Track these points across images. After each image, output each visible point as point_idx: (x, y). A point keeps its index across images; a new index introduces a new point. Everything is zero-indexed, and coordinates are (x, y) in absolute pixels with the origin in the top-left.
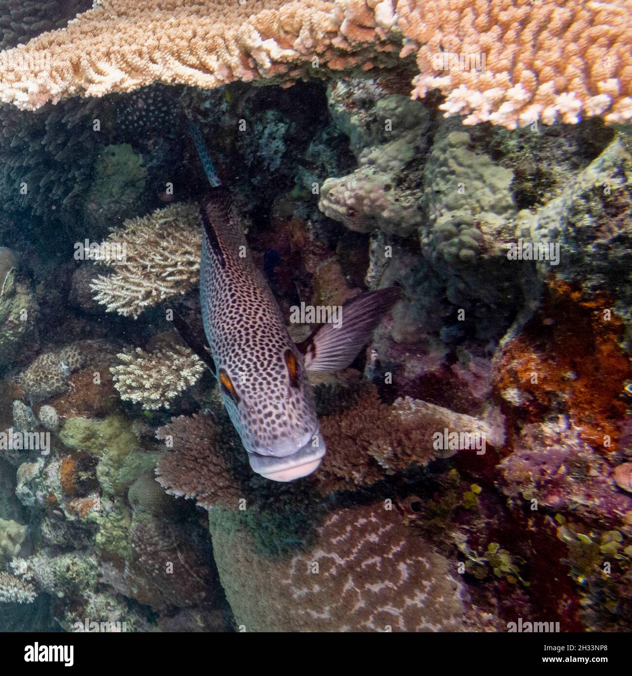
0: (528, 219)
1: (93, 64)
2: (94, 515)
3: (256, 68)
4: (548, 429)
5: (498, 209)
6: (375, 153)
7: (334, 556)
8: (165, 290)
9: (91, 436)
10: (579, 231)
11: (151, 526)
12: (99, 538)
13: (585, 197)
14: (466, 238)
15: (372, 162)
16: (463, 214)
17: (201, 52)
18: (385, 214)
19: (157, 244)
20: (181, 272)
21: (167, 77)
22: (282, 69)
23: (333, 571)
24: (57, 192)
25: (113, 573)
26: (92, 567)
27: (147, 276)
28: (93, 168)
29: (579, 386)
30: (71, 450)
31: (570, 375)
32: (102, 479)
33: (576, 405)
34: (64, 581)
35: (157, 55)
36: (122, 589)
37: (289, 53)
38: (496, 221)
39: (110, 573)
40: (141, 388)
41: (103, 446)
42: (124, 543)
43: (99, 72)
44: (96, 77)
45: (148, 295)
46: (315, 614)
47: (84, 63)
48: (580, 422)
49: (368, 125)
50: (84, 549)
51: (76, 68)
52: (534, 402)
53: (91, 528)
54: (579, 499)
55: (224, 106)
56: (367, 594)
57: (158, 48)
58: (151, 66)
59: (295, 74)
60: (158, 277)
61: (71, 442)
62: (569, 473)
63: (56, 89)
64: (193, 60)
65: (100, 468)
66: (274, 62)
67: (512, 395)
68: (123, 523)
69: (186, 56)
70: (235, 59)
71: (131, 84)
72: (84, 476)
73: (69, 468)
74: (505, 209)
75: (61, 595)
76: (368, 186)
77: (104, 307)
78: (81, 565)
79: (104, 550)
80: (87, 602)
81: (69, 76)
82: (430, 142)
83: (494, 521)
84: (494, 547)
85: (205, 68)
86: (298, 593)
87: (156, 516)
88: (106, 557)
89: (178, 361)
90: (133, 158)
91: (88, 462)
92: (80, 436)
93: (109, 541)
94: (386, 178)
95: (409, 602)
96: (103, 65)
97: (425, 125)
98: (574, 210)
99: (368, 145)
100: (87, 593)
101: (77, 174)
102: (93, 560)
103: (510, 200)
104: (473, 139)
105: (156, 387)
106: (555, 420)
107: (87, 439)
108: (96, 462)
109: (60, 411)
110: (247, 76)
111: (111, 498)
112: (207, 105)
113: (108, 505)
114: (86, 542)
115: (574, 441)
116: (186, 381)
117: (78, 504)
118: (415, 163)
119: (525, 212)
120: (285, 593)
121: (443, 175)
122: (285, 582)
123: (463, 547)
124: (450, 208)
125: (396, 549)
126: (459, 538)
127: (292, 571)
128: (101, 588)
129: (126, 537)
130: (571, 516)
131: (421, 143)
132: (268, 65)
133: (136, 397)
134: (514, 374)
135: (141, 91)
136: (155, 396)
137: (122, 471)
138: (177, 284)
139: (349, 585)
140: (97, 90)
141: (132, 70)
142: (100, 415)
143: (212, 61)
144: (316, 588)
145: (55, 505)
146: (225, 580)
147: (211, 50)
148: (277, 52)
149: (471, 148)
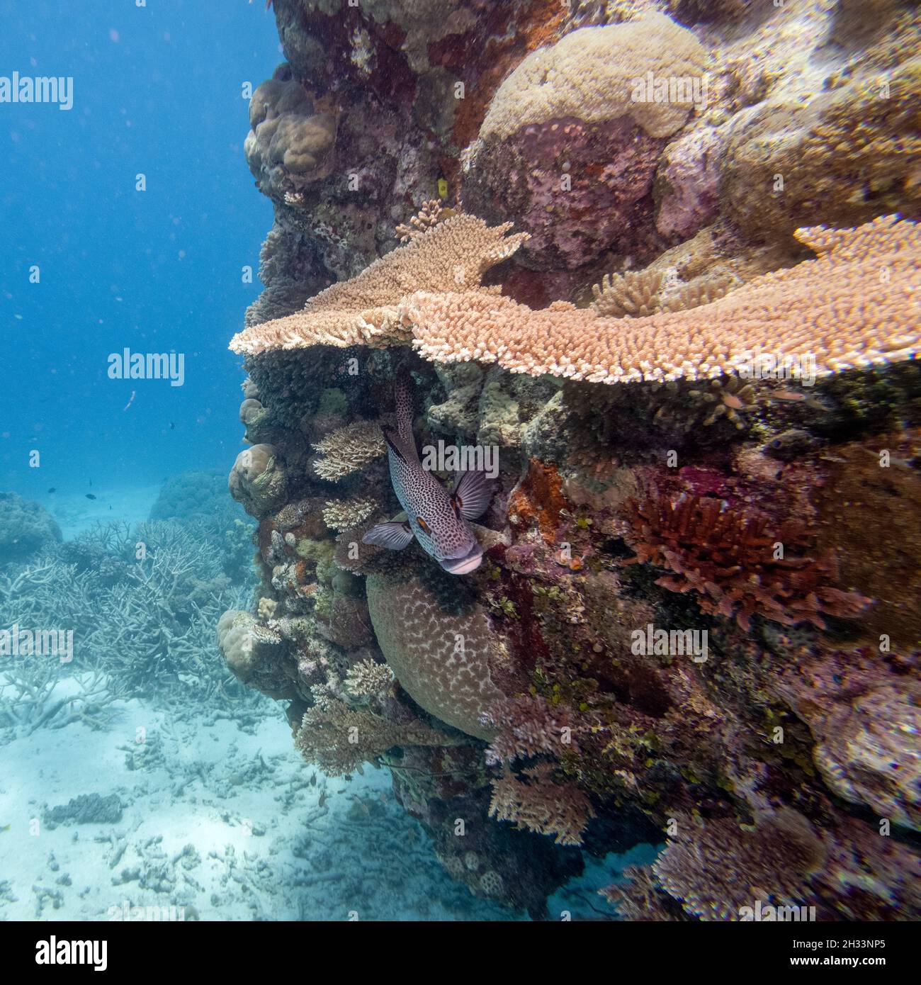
0: (525, 428)
1: (286, 333)
2: (314, 594)
3: (365, 339)
4: (529, 535)
5: (511, 423)
6: (455, 393)
7: (426, 604)
8: (351, 467)
9: (313, 550)
10: (543, 432)
11: (344, 599)
12: (316, 607)
13: (546, 415)
14: (492, 436)
15: (454, 398)
16: (495, 424)
17: (340, 329)
18: (459, 425)
19: (349, 442)
20: (361, 457)
21: (323, 341)
22: (377, 340)
23: (425, 612)
24: (298, 413)
25: (323, 627)
26: (312, 624)
27: (343, 460)
28: (318, 401)
29: (543, 513)
30: (303, 558)
31: (540, 507)
32: (318, 574)
33: (542, 523)
34: (296, 632)
35: (318, 330)
36: (327, 636)
37: (380, 331)
38: (510, 428)
39: (321, 627)
40: (338, 521)
41: (320, 556)
42: (329, 610)
43: (290, 338)
44: (288, 340)
45: (343, 470)
46: (415, 635)
47: (282, 332)
48: (543, 531)
49: (453, 377)
50: (308, 613)
51: (278, 335)
52: (524, 522)
53: (312, 602)
54: (540, 570)
55: (389, 368)
56: (441, 624)
57: (319, 326)
58: (316, 336)
59: (385, 342)
60: (349, 460)
61: (302, 553)
62: (535, 556)
63: (267, 345)
64: (336, 333)
65: (318, 568)
66: (373, 336)
67: (514, 518)
68: (329, 599)
69: (332, 331)
70: (355, 334)
71: (305, 344)
72: (309, 573)
73: (300, 569)
74: (515, 422)
75: (294, 639)
76: (451, 410)
77: (320, 476)
78: (306, 623)
79: (318, 614)
80: (308, 644)
81: (274, 339)
82: (483, 387)
83: (506, 586)
84: (505, 599)
85: (342, 338)
86: (408, 624)
87: (346, 594)
88: (320, 618)
89: (358, 506)
90: (340, 396)
91: (311, 565)
92: (307, 550)
93: (321, 609)
94: (460, 406)
95: (461, 627)
96: (291, 334)
97: (480, 380)
98: (542, 423)
99: (453, 389)
100: (309, 639)
101: (309, 403)
102: (313, 620)
103: (517, 418)
104: (502, 386)
105: (345, 520)
106: (533, 531)
107: (311, 552)
108: (315, 565)
109: (297, 536)
110: (361, 342)
111: (323, 585)
112: (380, 367)
113: (321, 589)
114: (309, 610)
115: (540, 541)
116: (361, 517)
117: (305, 588)
118: (474, 399)
119: (524, 424)
120: (401, 624)
121: (487, 405)
122: (401, 618)
123: (491, 600)
124: (489, 422)
125: (456, 601)
126: (490, 596)
127: (405, 613)
128: (317, 636)
129: (330, 607)
130: (538, 580)
131: (478, 388)
132: (369, 336)
133: (335, 525)
134: (515, 507)
135: (311, 348)
136: (344, 525)
137: (329, 570)
138: (360, 464)
139: (432, 619)
140: (288, 346)
141: (306, 337)
142: (318, 539)
143: (345, 334)
144: (416, 621)
145: (292, 588)
146: (373, 620)
147: (344, 329)
148: (374, 331)
149: (500, 390)
